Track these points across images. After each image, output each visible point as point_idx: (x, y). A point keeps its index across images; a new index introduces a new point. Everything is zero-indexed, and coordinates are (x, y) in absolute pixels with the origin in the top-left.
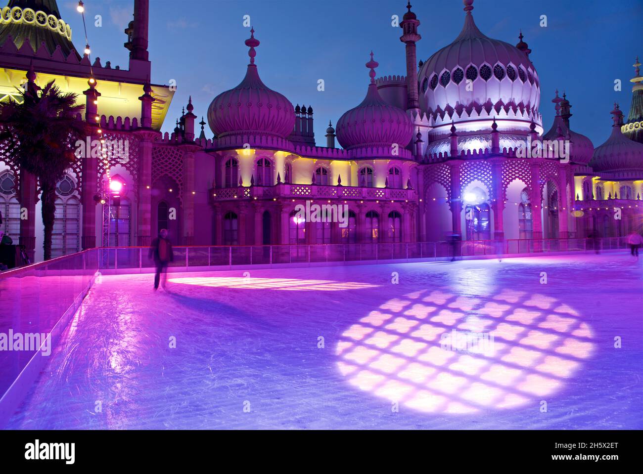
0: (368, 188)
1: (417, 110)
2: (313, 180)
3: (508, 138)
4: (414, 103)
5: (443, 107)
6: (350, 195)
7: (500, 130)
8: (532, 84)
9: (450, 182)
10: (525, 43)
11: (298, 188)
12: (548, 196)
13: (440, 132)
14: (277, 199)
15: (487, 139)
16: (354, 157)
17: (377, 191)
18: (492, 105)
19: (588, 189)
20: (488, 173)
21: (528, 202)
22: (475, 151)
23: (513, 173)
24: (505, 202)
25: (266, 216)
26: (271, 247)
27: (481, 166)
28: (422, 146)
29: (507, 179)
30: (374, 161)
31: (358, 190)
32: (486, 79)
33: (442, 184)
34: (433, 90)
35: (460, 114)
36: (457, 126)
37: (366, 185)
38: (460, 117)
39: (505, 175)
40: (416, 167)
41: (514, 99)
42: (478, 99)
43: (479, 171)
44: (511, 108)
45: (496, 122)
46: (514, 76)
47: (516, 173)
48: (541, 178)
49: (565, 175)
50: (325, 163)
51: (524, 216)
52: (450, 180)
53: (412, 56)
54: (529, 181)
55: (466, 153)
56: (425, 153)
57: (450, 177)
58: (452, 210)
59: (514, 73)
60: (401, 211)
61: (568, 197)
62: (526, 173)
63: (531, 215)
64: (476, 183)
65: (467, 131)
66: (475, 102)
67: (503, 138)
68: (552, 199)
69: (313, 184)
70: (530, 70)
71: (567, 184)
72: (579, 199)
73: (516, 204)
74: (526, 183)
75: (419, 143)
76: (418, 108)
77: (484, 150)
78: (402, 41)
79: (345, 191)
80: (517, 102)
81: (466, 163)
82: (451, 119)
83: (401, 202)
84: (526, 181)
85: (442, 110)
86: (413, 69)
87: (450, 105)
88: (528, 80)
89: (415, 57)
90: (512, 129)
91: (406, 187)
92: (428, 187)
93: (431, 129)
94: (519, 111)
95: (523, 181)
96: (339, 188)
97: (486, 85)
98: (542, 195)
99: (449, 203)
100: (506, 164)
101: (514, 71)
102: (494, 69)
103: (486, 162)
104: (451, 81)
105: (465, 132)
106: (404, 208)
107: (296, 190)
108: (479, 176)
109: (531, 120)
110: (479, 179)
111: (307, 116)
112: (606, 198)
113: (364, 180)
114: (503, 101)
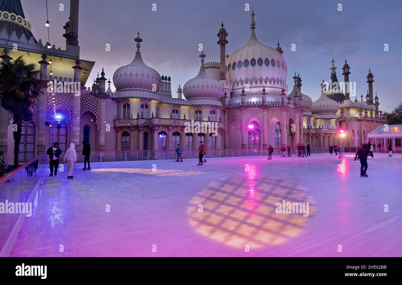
0: (199, 120)
2: (171, 116)
3: (270, 97)
4: (223, 77)
5: (238, 80)
7: (267, 92)
9: (241, 118)
10: (280, 48)
13: (237, 92)
14: (152, 126)
15: (260, 97)
16: (192, 104)
18: (263, 79)
19: (309, 122)
20: (260, 114)
21: (280, 129)
22: (254, 102)
25: (146, 134)
27: (257, 111)
28: (227, 100)
29: (270, 117)
30: (203, 107)
32: (260, 66)
34: (234, 70)
35: (247, 83)
39: (268, 115)
40: (224, 111)
41: (274, 76)
42: (256, 76)
43: (256, 113)
44: (272, 81)
45: (265, 88)
46: (275, 65)
47: (274, 115)
48: (286, 117)
49: (298, 115)
50: (177, 107)
51: (278, 136)
53: (223, 52)
55: (249, 104)
56: (228, 103)
57: (241, 116)
58: (242, 132)
59: (275, 63)
62: (279, 114)
63: (281, 135)
64: (254, 119)
66: (254, 77)
67: (268, 96)
69: (171, 119)
70: (282, 62)
72: (305, 128)
73: (274, 130)
74: (279, 120)
75: (225, 98)
76: (225, 80)
77: (258, 103)
78: (218, 44)
80: (276, 78)
81: (249, 109)
82: (242, 86)
84: (279, 118)
86: (223, 59)
87: (242, 78)
88: (281, 67)
89: (225, 53)
91: (219, 121)
93: (232, 91)
94: (276, 83)
95: (277, 118)
96: (184, 120)
97: (260, 68)
98: (286, 126)
99: (240, 129)
100: (269, 110)
101: (275, 61)
102: (265, 60)
103: (259, 109)
104: (243, 66)
105: (249, 93)
107: (162, 121)
108: (255, 116)
109: (282, 88)
110: (255, 117)
111: (168, 82)
112: (318, 127)
113: (197, 117)
114: (269, 77)
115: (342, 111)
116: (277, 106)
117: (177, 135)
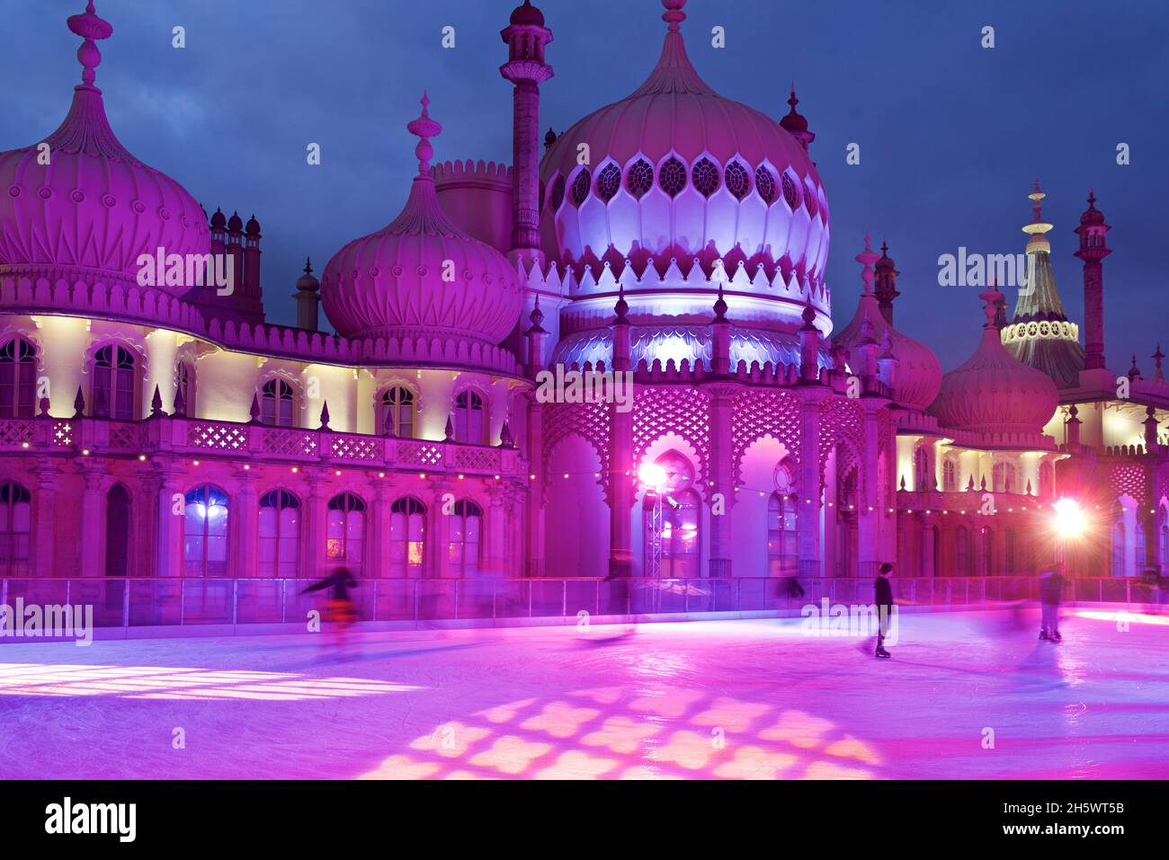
0: (401, 438)
1: (535, 253)
2: (254, 410)
3: (750, 340)
4: (527, 235)
5: (600, 251)
6: (352, 454)
7: (734, 318)
8: (812, 215)
9: (608, 434)
10: (801, 117)
11: (211, 430)
12: (838, 478)
13: (590, 312)
14: (149, 457)
15: (701, 339)
16: (368, 358)
17: (424, 449)
18: (718, 256)
19: (926, 464)
20: (700, 418)
21: (789, 489)
22: (671, 362)
23: (760, 422)
24: (736, 489)
25: (118, 498)
26: (128, 581)
27: (684, 401)
28: (543, 344)
29: (745, 434)
30: (419, 371)
31: (373, 444)
32: (706, 194)
33: (588, 438)
34: (578, 208)
35: (639, 271)
36: (631, 301)
37: (396, 431)
38: (639, 280)
39: (739, 424)
40: (525, 394)
41: (769, 246)
42: (685, 240)
43: (679, 411)
44: (761, 267)
45: (726, 298)
46: (772, 192)
47: (766, 422)
48: (822, 436)
49: (876, 432)
50: (288, 370)
51: (782, 521)
52: (608, 429)
53: (529, 116)
54: (794, 441)
55: (650, 368)
56: (550, 357)
57: (608, 424)
58: (610, 501)
59: (773, 186)
60: (484, 500)
61: (882, 483)
62: (789, 422)
63: (796, 520)
64: (670, 441)
65: (656, 313)
66: (677, 246)
67: (738, 338)
68: (846, 484)
69: (253, 423)
70: (809, 182)
71: (879, 453)
72: (906, 488)
73: (762, 494)
74: (788, 446)
75: (535, 336)
76: (536, 247)
77: (692, 364)
78: (505, 76)
79: (338, 444)
80: (776, 255)
81: (649, 391)
82: (617, 282)
83: (484, 477)
84: (789, 441)
85: (597, 259)
86: (529, 151)
87: (617, 247)
88: (803, 206)
89: (537, 122)
90: (762, 317)
91: (498, 442)
92: (553, 444)
93: (566, 302)
94: (779, 277)
95: (782, 440)
96: (324, 436)
97: (705, 206)
98: (822, 477)
99: (604, 484)
100: (742, 399)
101: (772, 180)
102: (727, 172)
103: (696, 393)
104: (622, 190)
105: (650, 316)
106: (490, 494)
107: (204, 436)
108: (678, 424)
109: (805, 300)
110: (677, 432)
111: (244, 242)
112: (963, 487)
113: (389, 420)
114: (743, 248)
115: (1070, 416)
116: (781, 381)
117: (283, 507)
